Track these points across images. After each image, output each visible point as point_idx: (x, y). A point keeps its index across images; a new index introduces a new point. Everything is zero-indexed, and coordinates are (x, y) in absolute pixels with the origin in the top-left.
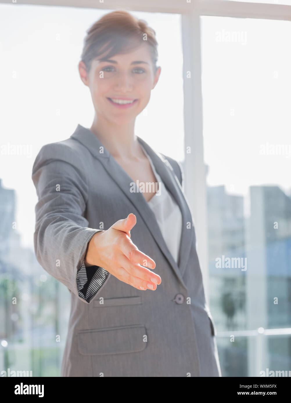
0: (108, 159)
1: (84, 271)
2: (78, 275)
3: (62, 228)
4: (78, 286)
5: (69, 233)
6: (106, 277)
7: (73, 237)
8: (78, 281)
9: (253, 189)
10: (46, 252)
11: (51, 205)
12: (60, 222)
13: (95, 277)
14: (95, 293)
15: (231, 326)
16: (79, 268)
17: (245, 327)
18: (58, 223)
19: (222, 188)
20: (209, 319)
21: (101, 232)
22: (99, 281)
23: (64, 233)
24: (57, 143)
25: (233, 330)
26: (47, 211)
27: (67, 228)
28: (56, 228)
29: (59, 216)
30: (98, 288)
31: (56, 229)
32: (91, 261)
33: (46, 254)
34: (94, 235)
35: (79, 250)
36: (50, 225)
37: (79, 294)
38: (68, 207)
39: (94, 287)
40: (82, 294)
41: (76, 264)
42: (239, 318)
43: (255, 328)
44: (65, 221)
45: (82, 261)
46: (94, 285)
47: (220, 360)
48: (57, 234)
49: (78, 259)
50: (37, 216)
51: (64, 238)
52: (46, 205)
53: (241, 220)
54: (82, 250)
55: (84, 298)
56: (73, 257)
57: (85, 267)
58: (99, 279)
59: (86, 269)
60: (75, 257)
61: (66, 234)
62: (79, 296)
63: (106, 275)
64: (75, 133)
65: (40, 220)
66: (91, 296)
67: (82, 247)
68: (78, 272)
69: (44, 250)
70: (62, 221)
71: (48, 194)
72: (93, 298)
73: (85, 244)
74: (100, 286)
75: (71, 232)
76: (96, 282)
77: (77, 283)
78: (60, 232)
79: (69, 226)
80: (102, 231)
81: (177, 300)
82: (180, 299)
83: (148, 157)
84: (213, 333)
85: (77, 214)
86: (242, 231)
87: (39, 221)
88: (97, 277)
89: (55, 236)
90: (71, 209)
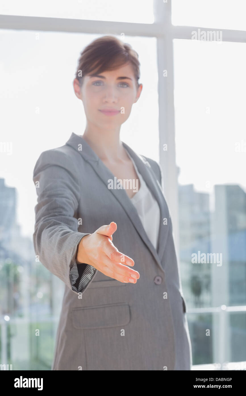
0: (97, 162)
1: (75, 268)
2: (71, 272)
3: (56, 231)
4: (71, 281)
5: (61, 237)
6: (94, 272)
7: (65, 240)
8: (71, 277)
9: (217, 187)
10: (43, 252)
11: (47, 210)
12: (54, 226)
13: (86, 273)
14: (86, 286)
15: (198, 304)
16: (71, 267)
17: (211, 304)
18: (52, 228)
19: (191, 187)
20: (182, 298)
21: (87, 236)
22: (89, 276)
23: (57, 237)
24: (54, 150)
25: (200, 307)
26: (43, 215)
27: (59, 233)
28: (50, 231)
29: (53, 221)
30: (88, 282)
31: (50, 233)
32: (81, 260)
33: (43, 254)
34: (82, 238)
35: (71, 251)
36: (46, 229)
37: (72, 288)
38: (61, 210)
39: (85, 281)
40: (75, 288)
41: (69, 263)
42: (205, 297)
43: (219, 305)
44: (58, 225)
45: (73, 261)
46: (85, 280)
47: (190, 333)
48: (52, 238)
49: (70, 258)
50: (36, 218)
51: (57, 241)
52: (44, 208)
53: (207, 214)
54: (73, 251)
55: (76, 291)
56: (66, 257)
57: (76, 265)
58: (88, 274)
59: (77, 267)
60: (67, 257)
61: (59, 238)
62: (73, 289)
63: (94, 270)
64: (70, 140)
65: (38, 222)
66: (83, 289)
67: (73, 249)
68: (70, 269)
69: (42, 250)
70: (56, 226)
71: (45, 198)
72: (84, 290)
73: (75, 246)
74: (90, 279)
75: (63, 236)
76: (86, 277)
77: (70, 279)
78: (54, 236)
79: (61, 231)
80: (89, 234)
81: (156, 281)
82: (158, 280)
83: (132, 159)
84: (184, 310)
85: (70, 216)
86: (208, 223)
87: (37, 224)
88: (87, 273)
89: (50, 239)
90: (64, 212)
